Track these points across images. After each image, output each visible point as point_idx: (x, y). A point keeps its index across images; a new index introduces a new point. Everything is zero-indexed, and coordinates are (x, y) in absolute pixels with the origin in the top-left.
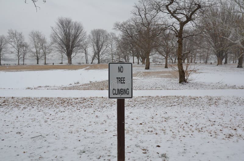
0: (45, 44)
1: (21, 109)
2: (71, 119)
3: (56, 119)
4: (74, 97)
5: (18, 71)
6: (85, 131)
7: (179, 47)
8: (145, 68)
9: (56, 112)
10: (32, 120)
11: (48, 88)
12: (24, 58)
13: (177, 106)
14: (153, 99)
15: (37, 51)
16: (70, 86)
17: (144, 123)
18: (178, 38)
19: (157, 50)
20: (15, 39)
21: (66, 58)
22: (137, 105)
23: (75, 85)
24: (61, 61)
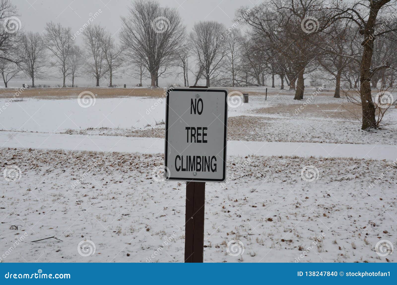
0: (111, 49)
1: (42, 173)
2: (130, 198)
3: (100, 197)
4: (144, 153)
5: (60, 99)
6: (148, 230)
7: (365, 56)
8: (294, 97)
9: (105, 183)
10: (53, 198)
11: (105, 132)
12: (73, 74)
13: (353, 181)
14: (303, 162)
15: (96, 62)
16: (146, 129)
17: (276, 218)
18: (363, 36)
19: (320, 62)
20: (59, 41)
21: (148, 76)
22: (268, 174)
23: (157, 126)
24: (140, 80)
